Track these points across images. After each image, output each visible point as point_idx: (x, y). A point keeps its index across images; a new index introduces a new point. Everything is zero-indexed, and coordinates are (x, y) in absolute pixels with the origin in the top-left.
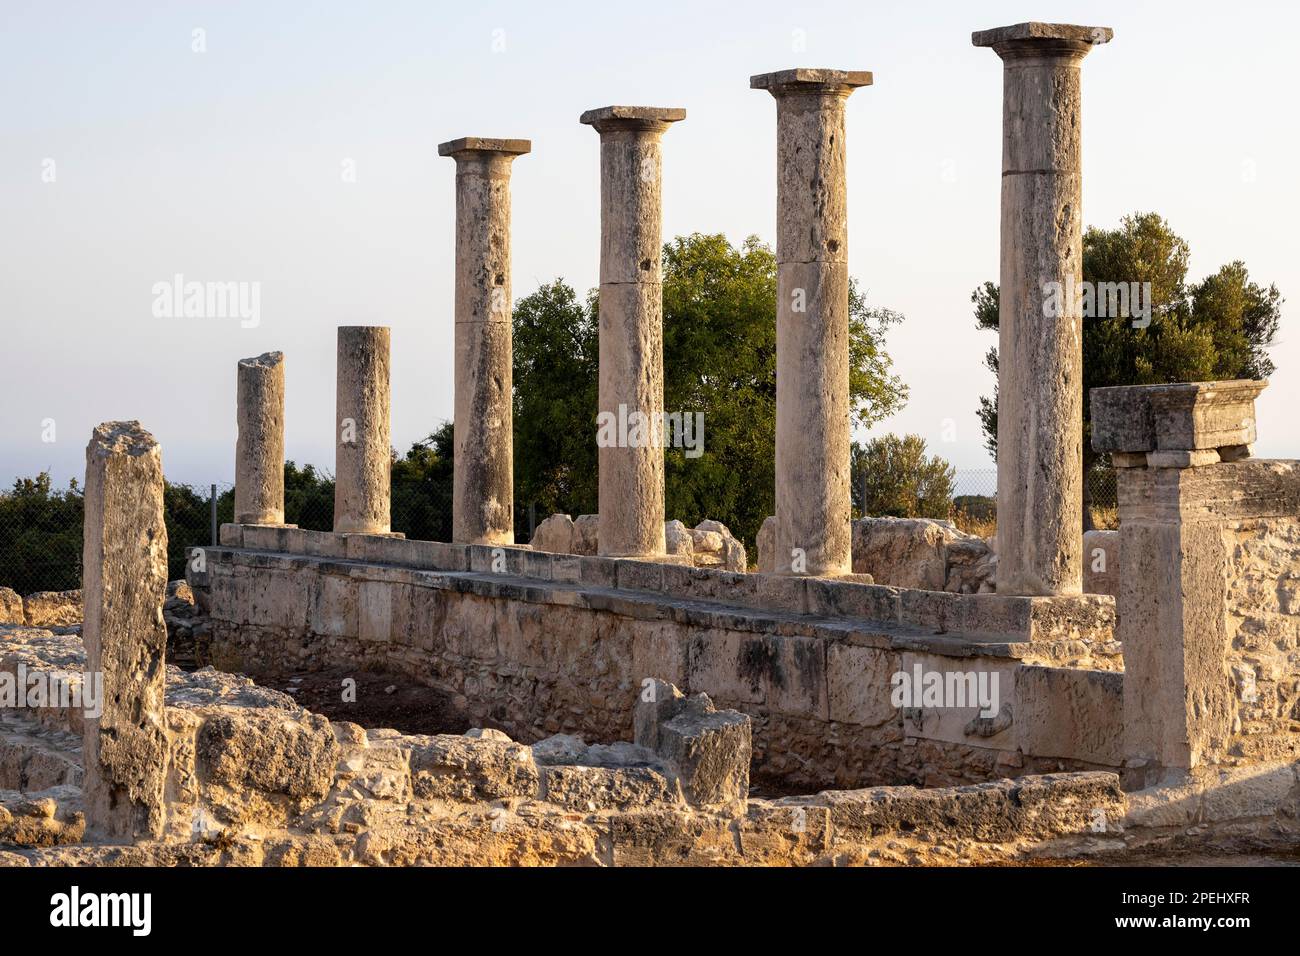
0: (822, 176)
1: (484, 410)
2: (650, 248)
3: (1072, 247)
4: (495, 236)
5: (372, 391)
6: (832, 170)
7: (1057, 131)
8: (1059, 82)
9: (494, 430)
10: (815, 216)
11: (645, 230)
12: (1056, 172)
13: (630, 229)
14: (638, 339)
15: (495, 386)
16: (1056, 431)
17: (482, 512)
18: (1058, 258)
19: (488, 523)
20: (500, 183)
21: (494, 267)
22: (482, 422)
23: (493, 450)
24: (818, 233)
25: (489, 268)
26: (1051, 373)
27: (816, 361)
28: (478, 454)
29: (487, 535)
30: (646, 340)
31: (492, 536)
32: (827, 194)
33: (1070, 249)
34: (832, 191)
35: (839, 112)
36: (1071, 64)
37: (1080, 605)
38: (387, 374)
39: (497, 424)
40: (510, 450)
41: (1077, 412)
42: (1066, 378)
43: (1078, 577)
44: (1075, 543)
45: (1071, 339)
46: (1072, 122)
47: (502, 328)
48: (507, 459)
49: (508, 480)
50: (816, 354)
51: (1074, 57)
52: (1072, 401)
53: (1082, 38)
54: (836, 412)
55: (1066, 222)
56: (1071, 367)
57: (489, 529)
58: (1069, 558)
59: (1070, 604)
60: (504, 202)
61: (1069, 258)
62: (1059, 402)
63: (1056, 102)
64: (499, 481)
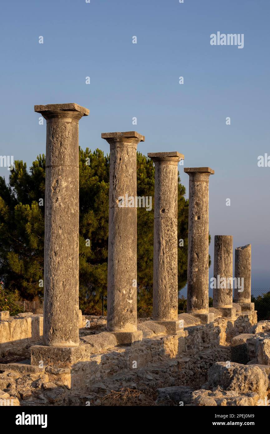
0: (116, 174)
1: (192, 265)
2: (165, 205)
3: (59, 197)
5: (221, 258)
6: (120, 171)
7: (53, 149)
8: (54, 129)
9: (195, 272)
10: (113, 190)
11: (163, 198)
12: (52, 166)
13: (158, 198)
14: (160, 239)
15: (196, 256)
16: (51, 275)
17: (191, 301)
18: (52, 202)
19: (192, 306)
20: (199, 183)
21: (196, 214)
22: (191, 269)
23: (195, 279)
24: (114, 196)
25: (194, 214)
26: (49, 251)
27: (113, 247)
28: (190, 281)
29: (192, 310)
30: (163, 239)
31: (194, 310)
32: (118, 181)
33: (58, 198)
34: (120, 179)
35: (125, 149)
36: (60, 120)
37: (54, 351)
38: (228, 252)
39: (197, 270)
40: (203, 280)
41: (63, 267)
42: (55, 253)
43: (64, 339)
44: (60, 324)
45: (58, 236)
46: (61, 145)
47: (199, 236)
48: (201, 283)
49: (202, 291)
50: (112, 244)
51: (61, 117)
52: (58, 263)
53: (59, 109)
54: (120, 267)
55: (57, 187)
56: (58, 248)
57: (193, 308)
58: (56, 330)
59: (49, 350)
60: (201, 190)
61: (58, 202)
62: (52, 263)
63: (53, 137)
64: (197, 291)
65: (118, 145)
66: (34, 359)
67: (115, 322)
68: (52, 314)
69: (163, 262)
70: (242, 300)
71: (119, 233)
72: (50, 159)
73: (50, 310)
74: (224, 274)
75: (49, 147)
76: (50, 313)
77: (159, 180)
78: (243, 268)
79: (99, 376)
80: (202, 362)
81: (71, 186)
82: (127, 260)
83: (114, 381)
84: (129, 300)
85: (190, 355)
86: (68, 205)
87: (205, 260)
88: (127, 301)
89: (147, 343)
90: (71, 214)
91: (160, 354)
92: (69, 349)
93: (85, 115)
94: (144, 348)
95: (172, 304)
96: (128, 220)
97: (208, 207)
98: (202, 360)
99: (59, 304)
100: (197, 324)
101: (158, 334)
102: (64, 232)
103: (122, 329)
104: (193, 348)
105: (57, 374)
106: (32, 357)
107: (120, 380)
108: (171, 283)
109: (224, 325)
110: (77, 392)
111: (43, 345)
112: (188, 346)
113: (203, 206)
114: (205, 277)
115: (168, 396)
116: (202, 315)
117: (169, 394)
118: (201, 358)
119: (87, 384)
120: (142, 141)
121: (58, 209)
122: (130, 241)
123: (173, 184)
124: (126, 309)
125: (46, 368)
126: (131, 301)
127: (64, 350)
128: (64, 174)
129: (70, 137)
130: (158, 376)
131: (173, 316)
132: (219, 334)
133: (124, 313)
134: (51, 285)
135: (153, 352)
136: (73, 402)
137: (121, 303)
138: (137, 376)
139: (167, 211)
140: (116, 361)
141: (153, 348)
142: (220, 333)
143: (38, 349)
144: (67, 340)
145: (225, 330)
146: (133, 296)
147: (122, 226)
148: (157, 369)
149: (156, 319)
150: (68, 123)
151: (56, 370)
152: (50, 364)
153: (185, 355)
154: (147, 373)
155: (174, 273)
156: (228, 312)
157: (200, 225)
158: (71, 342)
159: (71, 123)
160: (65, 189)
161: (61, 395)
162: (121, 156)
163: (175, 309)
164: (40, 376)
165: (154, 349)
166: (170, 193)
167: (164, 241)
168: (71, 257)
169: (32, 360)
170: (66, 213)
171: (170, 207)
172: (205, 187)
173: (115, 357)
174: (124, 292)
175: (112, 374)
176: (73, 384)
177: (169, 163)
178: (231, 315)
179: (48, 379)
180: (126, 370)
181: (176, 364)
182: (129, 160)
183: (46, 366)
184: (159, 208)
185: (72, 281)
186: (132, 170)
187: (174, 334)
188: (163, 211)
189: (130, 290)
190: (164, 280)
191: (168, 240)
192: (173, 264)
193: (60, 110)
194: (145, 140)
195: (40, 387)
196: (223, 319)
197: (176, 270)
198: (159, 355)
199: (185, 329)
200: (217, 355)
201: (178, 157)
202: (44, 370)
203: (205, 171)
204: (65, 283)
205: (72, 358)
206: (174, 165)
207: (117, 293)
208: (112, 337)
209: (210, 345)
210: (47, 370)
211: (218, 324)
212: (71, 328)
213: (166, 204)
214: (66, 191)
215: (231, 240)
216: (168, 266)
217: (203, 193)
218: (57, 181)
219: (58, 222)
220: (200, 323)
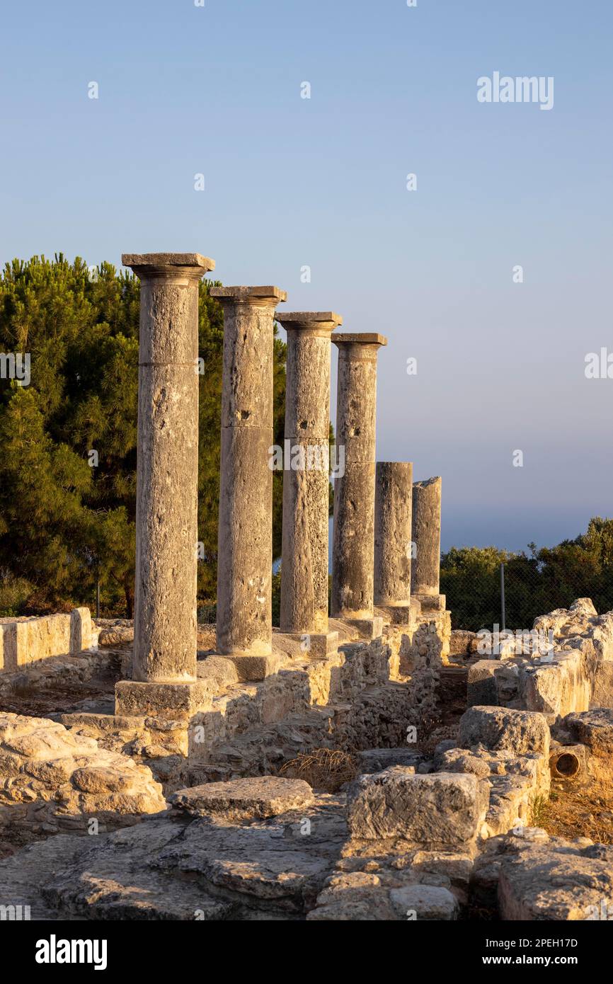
0: (236, 364)
1: (342, 524)
2: (307, 413)
3: (166, 421)
4: (353, 401)
6: (244, 360)
7: (155, 334)
8: (157, 297)
9: (349, 538)
10: (232, 394)
11: (303, 400)
12: (153, 364)
13: (293, 399)
14: (296, 478)
15: (350, 506)
16: (151, 558)
17: (339, 595)
18: (154, 429)
19: (343, 603)
20: (358, 364)
21: (352, 423)
22: (341, 532)
23: (348, 552)
24: (233, 406)
25: (348, 424)
26: (148, 515)
27: (229, 499)
28: (338, 555)
29: (342, 611)
30: (302, 479)
31: (345, 612)
32: (240, 377)
33: (164, 422)
34: (243, 374)
35: (254, 317)
36: (168, 282)
37: (158, 690)
38: (403, 495)
39: (352, 533)
40: (363, 552)
41: (172, 545)
42: (160, 519)
43: (174, 669)
44: (167, 643)
45: (165, 490)
46: (170, 327)
47: (358, 466)
48: (360, 558)
49: (361, 574)
50: (229, 494)
51: (171, 277)
52: (165, 536)
53: (168, 263)
54: (243, 537)
55: (162, 402)
56: (164, 510)
57: (343, 608)
58: (160, 654)
59: (149, 689)
60: (362, 377)
61: (164, 429)
62: (154, 536)
63: (155, 311)
64: (352, 574)
65: (241, 311)
66: (121, 706)
67: (234, 638)
68: (153, 627)
69: (303, 522)
70: (422, 588)
71: (242, 474)
72: (149, 352)
73: (150, 618)
74: (394, 539)
75: (148, 329)
76: (149, 623)
77: (296, 366)
78: (425, 525)
79: (224, 735)
80: (367, 712)
81: (187, 401)
82: (256, 525)
83: (248, 744)
84: (259, 597)
85: (348, 699)
86: (182, 435)
87: (368, 514)
88: (255, 600)
89: (284, 676)
90: (187, 449)
91: (305, 697)
92: (186, 687)
93: (209, 270)
94: (282, 685)
95: (319, 601)
96: (259, 451)
97: (375, 410)
98: (368, 709)
99: (165, 608)
100: (353, 639)
101: (296, 660)
102: (175, 481)
103: (247, 650)
104: (352, 685)
105: (167, 731)
106: (117, 702)
107: (257, 741)
108: (317, 563)
109: (396, 640)
110: (195, 763)
111: (136, 681)
112: (345, 682)
113: (365, 408)
114: (368, 548)
115: (379, 764)
116: (362, 621)
117: (380, 760)
118: (366, 704)
119: (210, 749)
120: (282, 301)
121: (165, 440)
122: (262, 489)
123: (322, 374)
124: (255, 613)
125: (145, 721)
126: (262, 600)
127: (176, 689)
128: (176, 379)
129: (186, 312)
130: (309, 736)
131: (320, 625)
132: (388, 658)
133: (250, 620)
134: (152, 575)
135: (295, 692)
136: (196, 779)
137: (245, 604)
138: (279, 736)
139: (311, 425)
140: (245, 709)
141: (295, 686)
142: (390, 655)
143: (129, 688)
144: (180, 671)
145: (399, 651)
146: (265, 589)
147: (248, 461)
148: (308, 724)
149: (289, 631)
150: (182, 287)
151: (165, 724)
152: (151, 714)
153: (340, 698)
154: (292, 731)
155: (322, 543)
156: (403, 615)
157: (360, 445)
158: (185, 674)
159: (187, 287)
160: (177, 405)
161: (177, 766)
162: (246, 332)
163: (323, 612)
164: (136, 734)
165: (297, 687)
166: (318, 391)
167: (305, 482)
168: (187, 525)
169: (117, 707)
170: (178, 448)
171: (316, 417)
172: (371, 372)
173: (246, 702)
174: (251, 583)
175: (242, 733)
176: (192, 750)
177: (315, 332)
178: (408, 621)
179: (150, 740)
180: (258, 725)
181: (332, 715)
182: (261, 339)
183: (145, 718)
184: (296, 419)
185: (189, 568)
186: (267, 357)
187: (322, 659)
188: (304, 425)
189: (261, 580)
190: (303, 557)
191: (312, 480)
192: (320, 527)
193: (171, 265)
194: (288, 300)
195: (139, 753)
196: (396, 629)
197: (325, 538)
198: (303, 697)
199: (340, 649)
200: (391, 699)
201: (333, 321)
202: (142, 724)
203: (371, 340)
204: (176, 572)
205: (191, 703)
206: (325, 337)
207: (237, 584)
208: (230, 666)
209: (376, 680)
210: (147, 724)
211: (388, 639)
212: (186, 650)
213: (310, 412)
214: (179, 408)
215: (409, 472)
216: (311, 529)
217: (366, 384)
218: (163, 391)
219: (165, 464)
220: (357, 637)
